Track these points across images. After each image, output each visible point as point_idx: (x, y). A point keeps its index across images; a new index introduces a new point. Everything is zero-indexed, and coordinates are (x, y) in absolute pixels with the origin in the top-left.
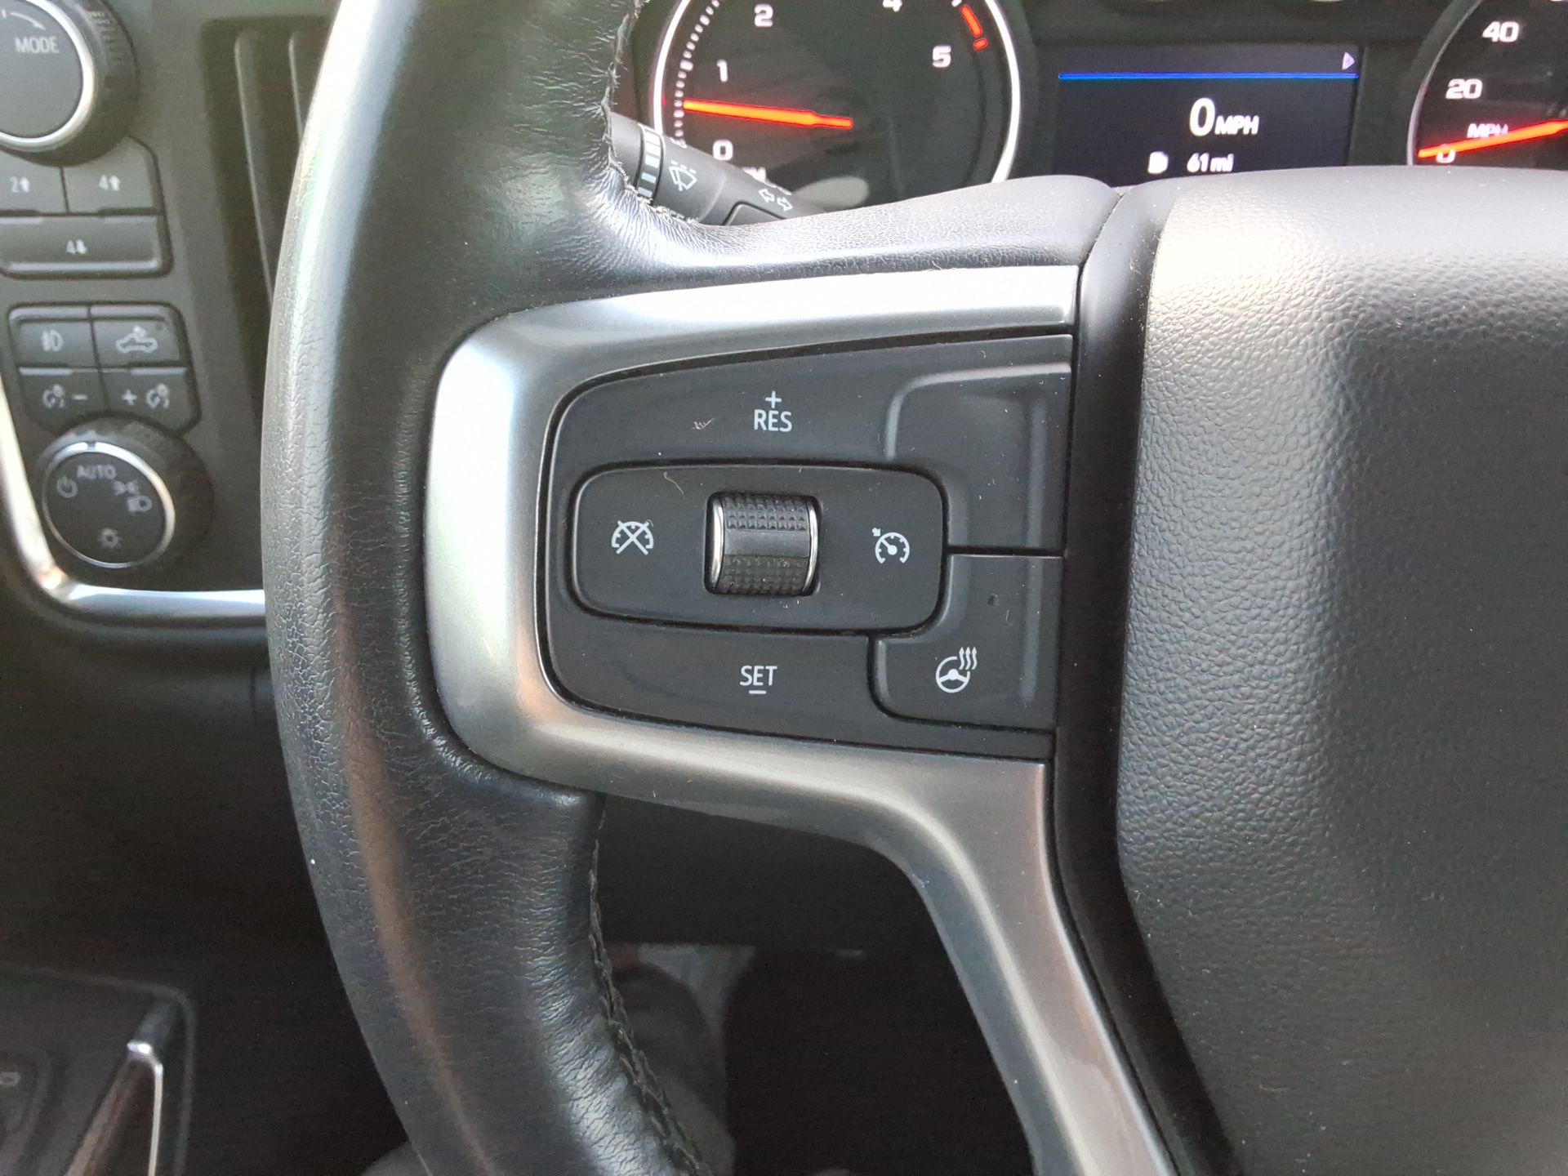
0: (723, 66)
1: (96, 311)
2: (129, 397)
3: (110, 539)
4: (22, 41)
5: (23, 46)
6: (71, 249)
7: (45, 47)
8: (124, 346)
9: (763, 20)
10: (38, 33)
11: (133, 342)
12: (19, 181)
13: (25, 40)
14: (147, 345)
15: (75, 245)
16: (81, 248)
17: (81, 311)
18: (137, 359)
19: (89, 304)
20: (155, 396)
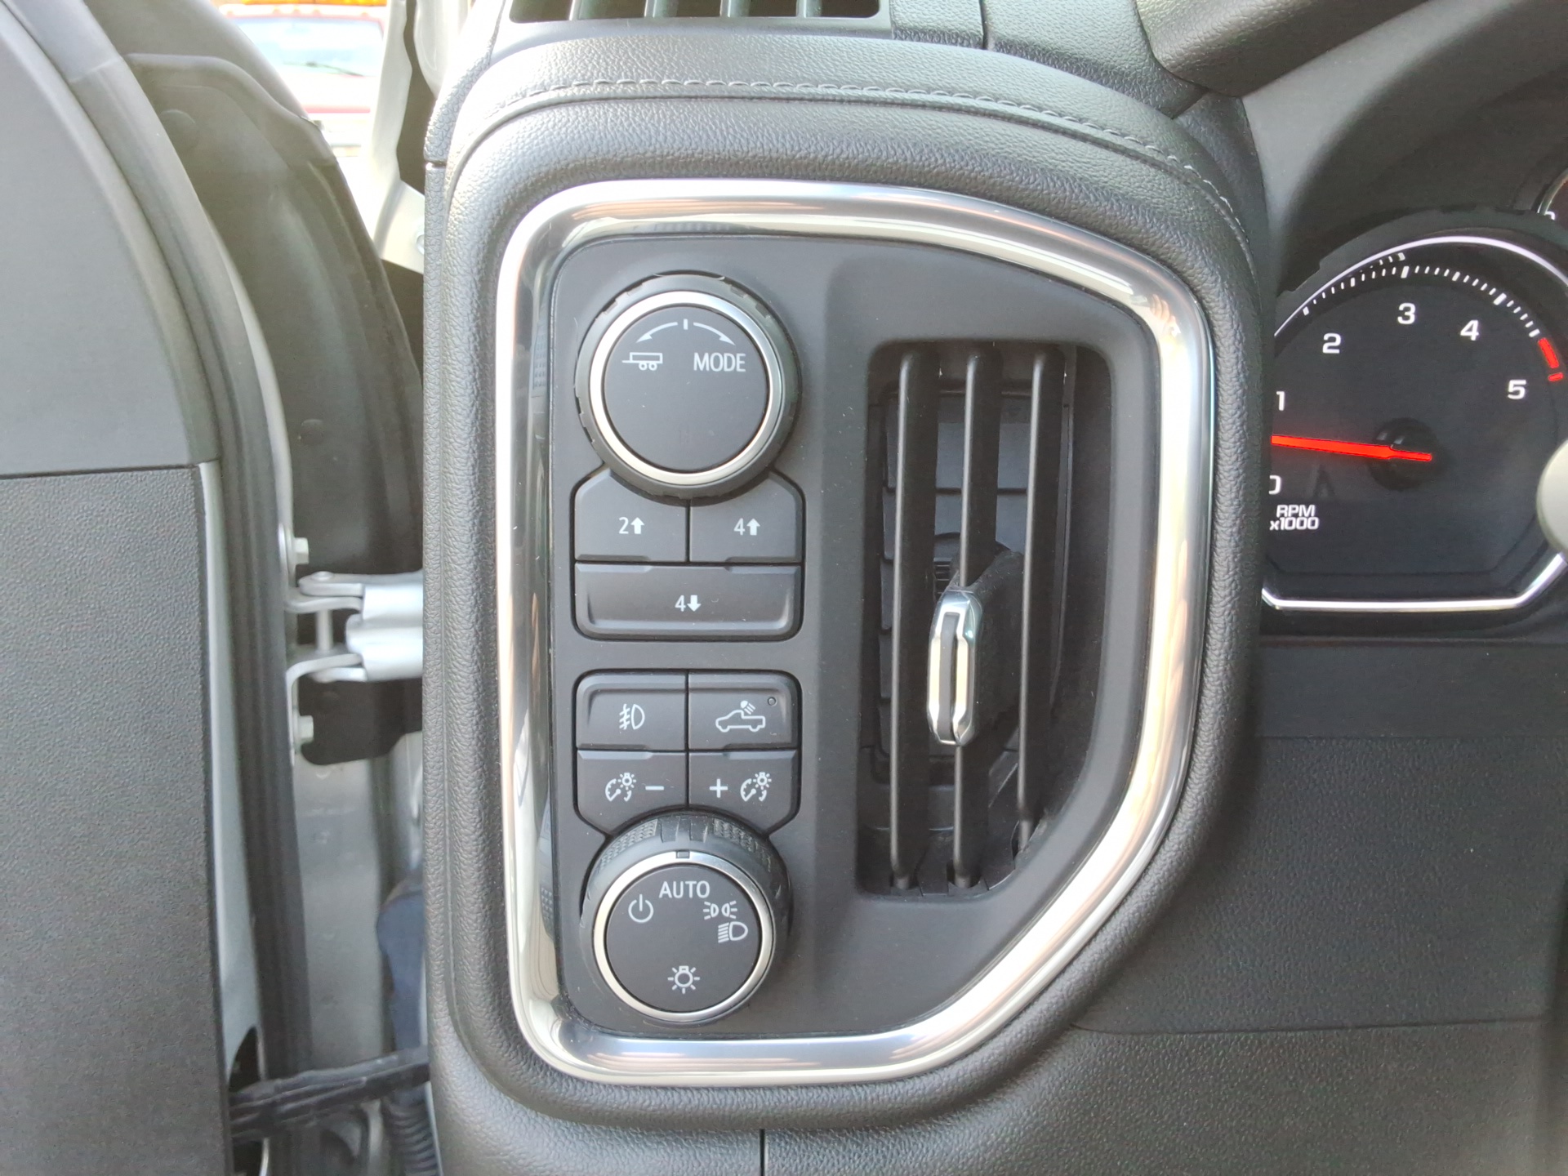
0: (1281, 395)
1: (694, 680)
2: (719, 788)
3: (684, 979)
4: (701, 358)
5: (703, 362)
6: (680, 604)
7: (729, 365)
8: (724, 724)
9: (1330, 348)
10: (724, 348)
11: (737, 719)
12: (630, 522)
13: (706, 356)
14: (755, 723)
15: (687, 601)
16: (694, 604)
17: (678, 681)
18: (739, 741)
19: (687, 672)
20: (750, 787)
